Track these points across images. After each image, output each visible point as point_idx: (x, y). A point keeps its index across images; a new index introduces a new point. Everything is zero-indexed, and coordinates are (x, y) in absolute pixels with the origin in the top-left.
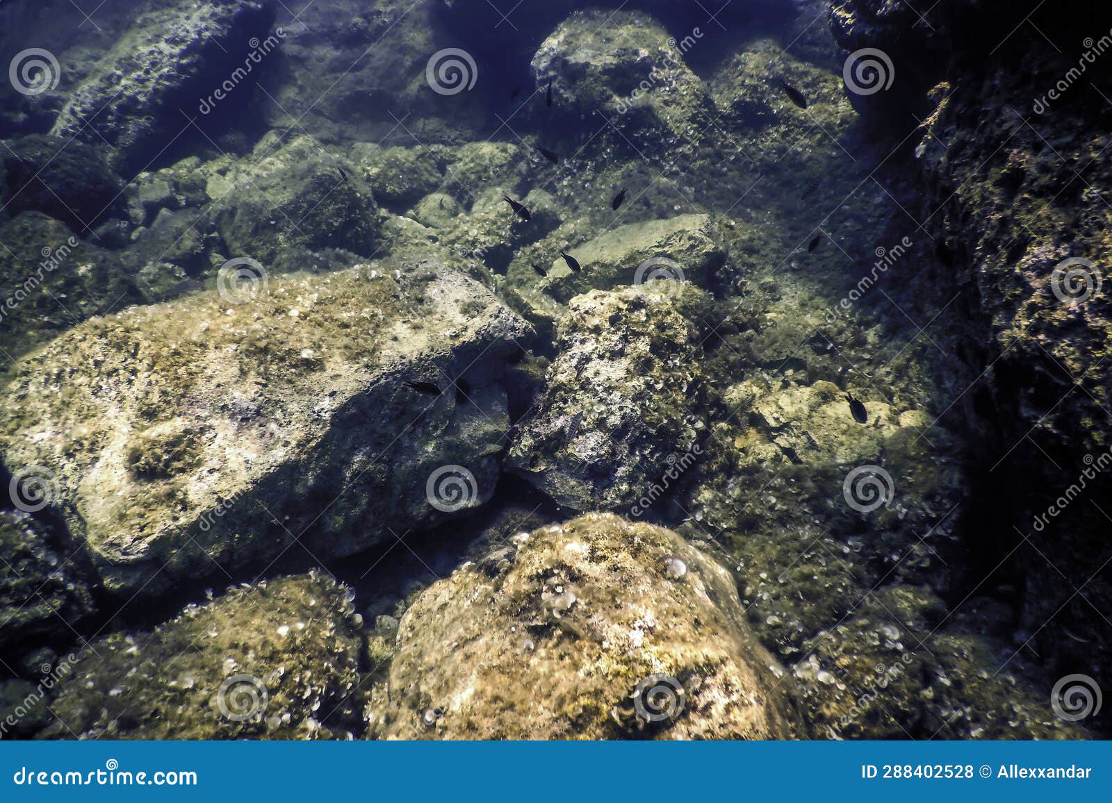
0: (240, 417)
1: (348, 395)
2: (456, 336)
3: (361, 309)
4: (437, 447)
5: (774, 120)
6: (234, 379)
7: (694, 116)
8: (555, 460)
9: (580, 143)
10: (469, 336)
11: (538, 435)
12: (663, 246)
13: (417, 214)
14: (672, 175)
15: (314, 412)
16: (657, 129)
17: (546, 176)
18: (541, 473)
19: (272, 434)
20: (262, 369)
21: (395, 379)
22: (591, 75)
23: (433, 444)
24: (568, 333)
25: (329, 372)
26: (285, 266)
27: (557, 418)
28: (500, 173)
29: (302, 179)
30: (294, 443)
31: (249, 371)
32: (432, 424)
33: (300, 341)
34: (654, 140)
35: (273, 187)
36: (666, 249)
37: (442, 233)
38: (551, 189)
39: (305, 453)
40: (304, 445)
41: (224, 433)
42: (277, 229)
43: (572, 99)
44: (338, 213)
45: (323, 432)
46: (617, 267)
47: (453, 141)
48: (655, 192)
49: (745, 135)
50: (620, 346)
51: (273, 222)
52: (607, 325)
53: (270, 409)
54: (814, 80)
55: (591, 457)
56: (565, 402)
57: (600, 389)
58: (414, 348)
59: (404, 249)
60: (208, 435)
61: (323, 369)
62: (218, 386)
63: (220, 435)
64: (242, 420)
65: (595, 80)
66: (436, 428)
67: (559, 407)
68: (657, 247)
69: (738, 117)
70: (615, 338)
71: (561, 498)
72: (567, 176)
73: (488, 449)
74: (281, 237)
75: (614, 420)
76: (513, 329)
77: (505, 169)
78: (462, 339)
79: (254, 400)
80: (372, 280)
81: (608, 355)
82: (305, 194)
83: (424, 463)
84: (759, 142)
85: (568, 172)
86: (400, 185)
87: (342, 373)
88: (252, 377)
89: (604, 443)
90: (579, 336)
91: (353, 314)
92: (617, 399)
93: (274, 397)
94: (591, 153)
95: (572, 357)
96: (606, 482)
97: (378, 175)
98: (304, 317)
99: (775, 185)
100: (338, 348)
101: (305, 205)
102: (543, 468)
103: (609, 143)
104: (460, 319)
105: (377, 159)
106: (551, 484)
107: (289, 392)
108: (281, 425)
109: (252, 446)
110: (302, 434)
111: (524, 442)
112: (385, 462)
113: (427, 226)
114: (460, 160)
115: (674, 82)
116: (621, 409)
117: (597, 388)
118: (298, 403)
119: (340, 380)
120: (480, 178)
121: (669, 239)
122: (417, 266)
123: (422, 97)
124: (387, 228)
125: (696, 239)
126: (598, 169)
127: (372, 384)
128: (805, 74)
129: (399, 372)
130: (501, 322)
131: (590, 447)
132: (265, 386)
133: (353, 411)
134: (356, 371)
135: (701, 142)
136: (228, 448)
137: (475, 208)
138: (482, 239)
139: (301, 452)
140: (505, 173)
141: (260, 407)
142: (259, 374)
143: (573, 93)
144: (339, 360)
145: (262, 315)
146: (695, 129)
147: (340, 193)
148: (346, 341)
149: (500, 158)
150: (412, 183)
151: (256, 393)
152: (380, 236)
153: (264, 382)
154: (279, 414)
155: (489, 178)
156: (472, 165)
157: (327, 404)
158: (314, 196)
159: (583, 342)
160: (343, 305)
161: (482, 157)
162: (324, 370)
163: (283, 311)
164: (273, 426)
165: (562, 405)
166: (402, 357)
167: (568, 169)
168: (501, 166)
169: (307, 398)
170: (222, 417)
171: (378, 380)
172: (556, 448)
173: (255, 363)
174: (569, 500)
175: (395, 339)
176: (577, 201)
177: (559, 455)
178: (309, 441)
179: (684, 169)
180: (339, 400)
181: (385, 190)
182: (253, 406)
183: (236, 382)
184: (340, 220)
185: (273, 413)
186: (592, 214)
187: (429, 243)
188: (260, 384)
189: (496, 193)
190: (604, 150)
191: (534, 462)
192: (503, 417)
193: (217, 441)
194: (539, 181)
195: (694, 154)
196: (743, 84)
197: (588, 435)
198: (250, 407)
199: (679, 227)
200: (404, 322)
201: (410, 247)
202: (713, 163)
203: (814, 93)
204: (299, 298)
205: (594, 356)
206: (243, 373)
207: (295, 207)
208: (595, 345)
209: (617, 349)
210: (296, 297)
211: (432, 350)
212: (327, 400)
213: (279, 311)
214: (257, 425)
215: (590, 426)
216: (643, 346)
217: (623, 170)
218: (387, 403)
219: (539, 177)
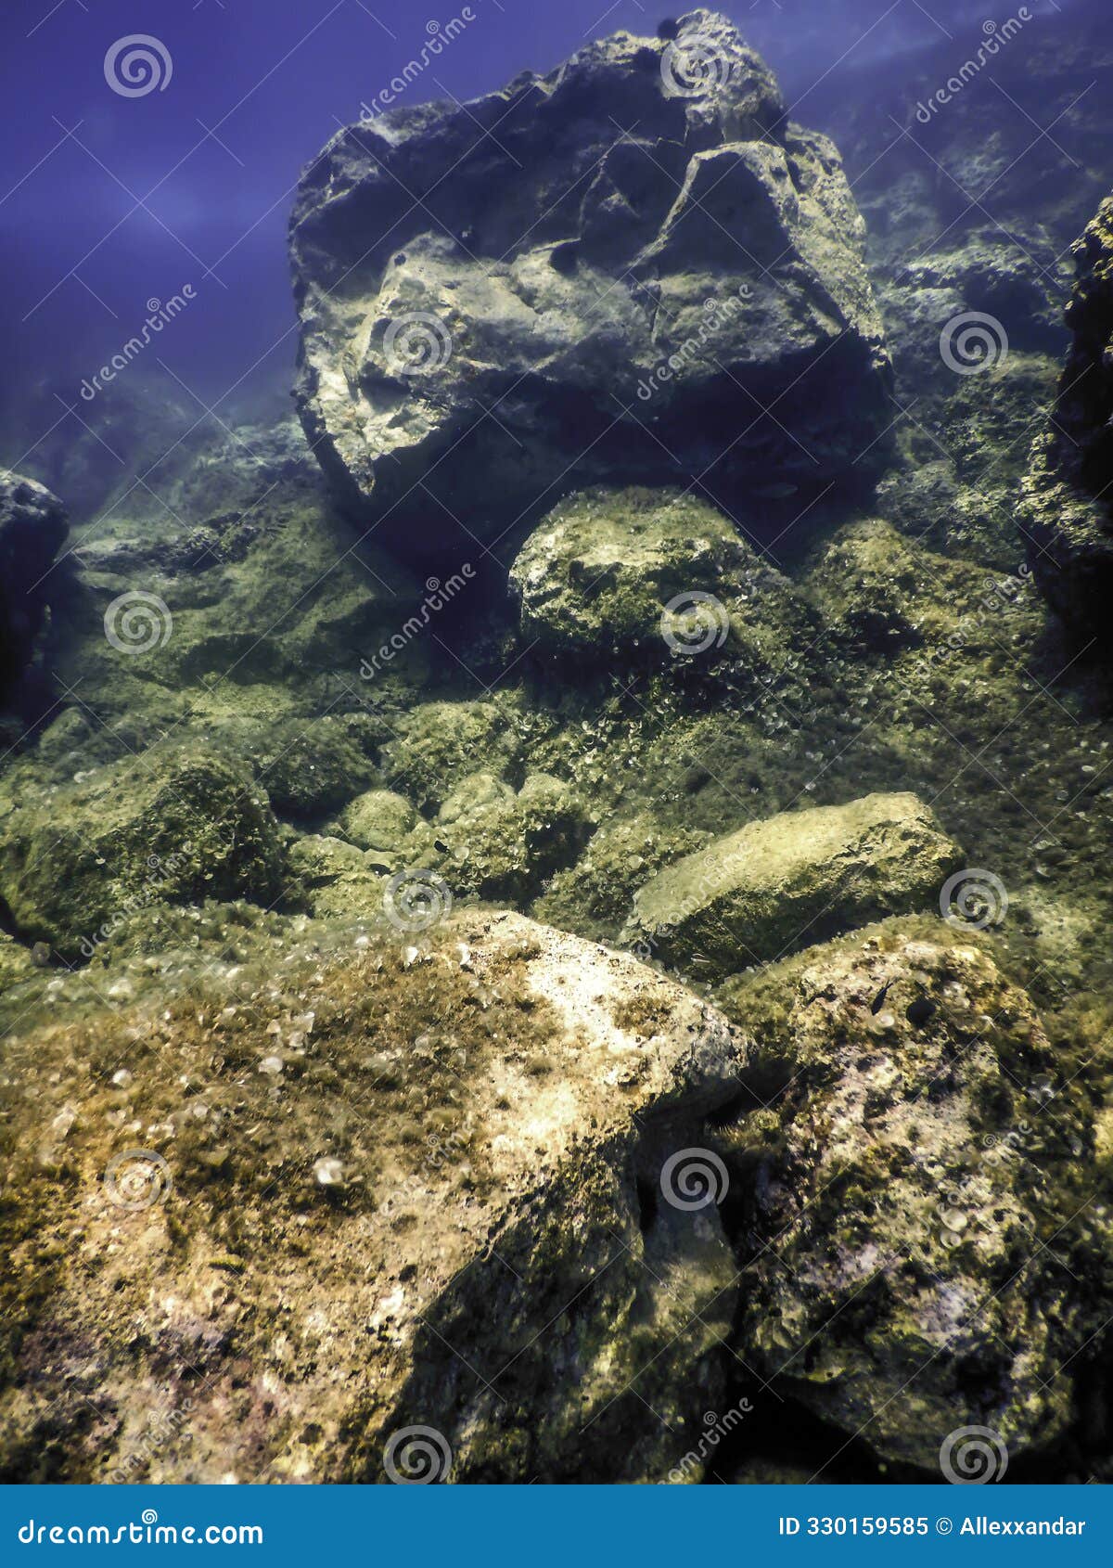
0: (179, 1367)
1: (445, 1271)
2: (629, 1085)
3: (412, 1039)
4: (619, 1358)
5: (915, 640)
6: (158, 1262)
7: (795, 639)
8: (869, 1351)
9: (610, 693)
10: (659, 1081)
11: (812, 1292)
12: (856, 854)
13: (345, 827)
14: (780, 734)
15: (370, 1331)
16: (746, 661)
17: (550, 752)
18: (834, 1387)
19: (269, 1407)
20: (223, 1226)
21: (535, 1210)
22: (625, 583)
23: (610, 1351)
24: (828, 1049)
25: (386, 1213)
26: (137, 940)
27: (858, 1249)
28: (474, 751)
29: (153, 780)
30: (331, 1428)
31: (192, 1233)
32: (607, 1302)
33: (302, 1137)
34: (741, 680)
35: (97, 798)
36: (863, 857)
37: (402, 858)
38: (561, 771)
39: (362, 1453)
40: (358, 1430)
41: (141, 1420)
42: (106, 874)
43: (595, 622)
44: (224, 833)
45: (399, 1384)
46: (779, 897)
47: (378, 707)
48: (762, 763)
49: (873, 665)
50: (948, 1069)
51: (101, 861)
52: (907, 1025)
53: (259, 1334)
54: (957, 577)
55: (960, 1342)
56: (869, 1209)
57: (936, 1172)
58: (554, 1126)
59: (333, 890)
60: (99, 1431)
61: (370, 1207)
62: (119, 1285)
63: (133, 1428)
64: (188, 1374)
65: (635, 590)
66: (613, 1311)
67: (856, 1223)
68: (847, 855)
69: (860, 639)
70: (934, 1052)
71: (890, 1442)
72: (590, 748)
73: (707, 1338)
74: (115, 887)
75: (990, 1245)
76: (732, 1052)
77: (482, 743)
78: (646, 1089)
79: (214, 1315)
80: (411, 968)
81: (925, 1090)
82: (159, 806)
83: (598, 1404)
84: (897, 676)
85: (591, 742)
86: (312, 782)
87: (414, 1209)
88: (202, 1250)
89: (983, 1302)
90: (852, 1053)
91: (399, 1053)
92: (985, 1195)
93: (264, 1302)
94: (630, 709)
95: (850, 1101)
96: (990, 1395)
97: (274, 768)
98: (294, 1071)
99: (944, 741)
100: (391, 1144)
101: (162, 826)
102: (837, 1371)
103: (665, 690)
104: (624, 1042)
105: (268, 741)
106: (862, 1409)
107: (298, 1280)
108: (290, 1379)
109: (219, 1448)
110: (350, 1400)
111: (787, 1315)
112: (522, 1423)
113: (365, 847)
114: (405, 734)
115: (754, 588)
116: (999, 1216)
117: (930, 1171)
118: (328, 1310)
119: (417, 1232)
120: (443, 762)
121: (863, 839)
122: (487, 929)
123: (323, 640)
124: (301, 856)
125: (917, 836)
126: (649, 733)
127: (492, 1232)
128: (943, 569)
129: (540, 1191)
130: (711, 1041)
131: (953, 1316)
132: (240, 1270)
133: (458, 1311)
134: (447, 1201)
135: (811, 679)
136: (155, 1464)
137: (447, 811)
138: (481, 863)
139: (351, 1451)
140: (483, 750)
141: (232, 1333)
142: (217, 1239)
143: (594, 614)
144: (400, 1177)
145: (199, 1079)
146: (801, 660)
147: (224, 800)
148: (405, 1124)
149: (473, 728)
150: (332, 779)
151: (218, 1293)
152: (288, 871)
153: (234, 1260)
154: (281, 1347)
155: (458, 760)
156: (428, 741)
157: (397, 1303)
158: (181, 809)
159: (864, 1066)
160: (370, 1032)
161: (441, 727)
162: (373, 1208)
163: (244, 1063)
164: (269, 1383)
165: (864, 1219)
166: (541, 1152)
167: (589, 738)
168: (476, 740)
169: (346, 1292)
170: (134, 1374)
171: (504, 1218)
172: (870, 1323)
173: (205, 1209)
174: (910, 1447)
175: (503, 1105)
176: (619, 788)
177: (878, 1339)
178: (366, 1416)
179: (795, 725)
180: (429, 1286)
181: (286, 792)
182: (213, 1334)
183: (164, 1269)
184: (228, 847)
185: (265, 1344)
186: (657, 809)
187: (373, 876)
188: (226, 1267)
189: (483, 783)
190: (658, 701)
191: (813, 1356)
192: (722, 1253)
193: (125, 1445)
194: (536, 762)
195: (805, 698)
196: (858, 586)
197: (943, 1286)
198: (207, 1337)
199: (878, 816)
200: (507, 1060)
201: (345, 887)
202: (837, 713)
203: (961, 597)
204: (274, 1028)
205: (896, 1096)
206: (179, 1240)
207: (143, 831)
208: (896, 1072)
209: (942, 1076)
210: (265, 1025)
211: (594, 1125)
212: (398, 1290)
213: (236, 1061)
214: (225, 1383)
215: (945, 1266)
216: (985, 1063)
217: (695, 731)
218: (522, 1273)
219: (536, 754)
